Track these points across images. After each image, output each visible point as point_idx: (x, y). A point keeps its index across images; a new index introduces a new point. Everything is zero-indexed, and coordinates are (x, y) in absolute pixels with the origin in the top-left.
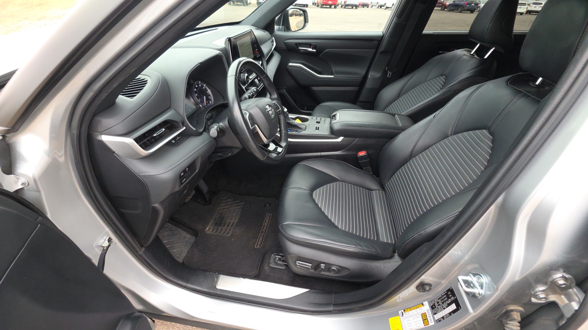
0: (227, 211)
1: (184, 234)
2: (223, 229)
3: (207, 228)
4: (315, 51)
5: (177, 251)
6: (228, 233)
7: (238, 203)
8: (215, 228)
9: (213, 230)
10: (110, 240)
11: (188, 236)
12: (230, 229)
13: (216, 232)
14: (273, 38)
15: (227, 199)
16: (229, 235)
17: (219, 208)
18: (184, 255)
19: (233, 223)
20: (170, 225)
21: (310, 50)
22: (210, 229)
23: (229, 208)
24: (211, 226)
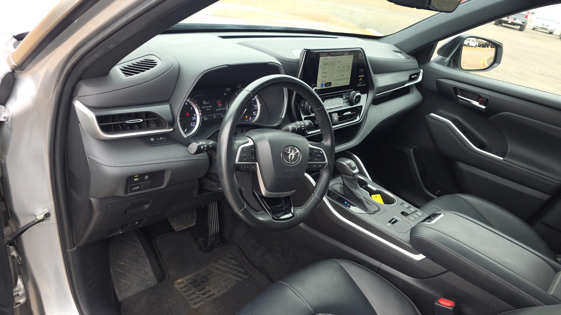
0: (220, 274)
1: (149, 269)
2: (195, 293)
3: (180, 281)
4: (484, 107)
5: (126, 283)
6: (195, 304)
7: (239, 272)
8: (187, 286)
9: (184, 287)
10: (47, 215)
11: (151, 274)
12: (202, 300)
13: (185, 292)
14: (422, 70)
15: (231, 258)
16: (195, 307)
17: (213, 264)
18: (129, 294)
19: (214, 294)
20: (141, 247)
21: (476, 104)
22: (182, 282)
23: (225, 272)
24: (187, 280)
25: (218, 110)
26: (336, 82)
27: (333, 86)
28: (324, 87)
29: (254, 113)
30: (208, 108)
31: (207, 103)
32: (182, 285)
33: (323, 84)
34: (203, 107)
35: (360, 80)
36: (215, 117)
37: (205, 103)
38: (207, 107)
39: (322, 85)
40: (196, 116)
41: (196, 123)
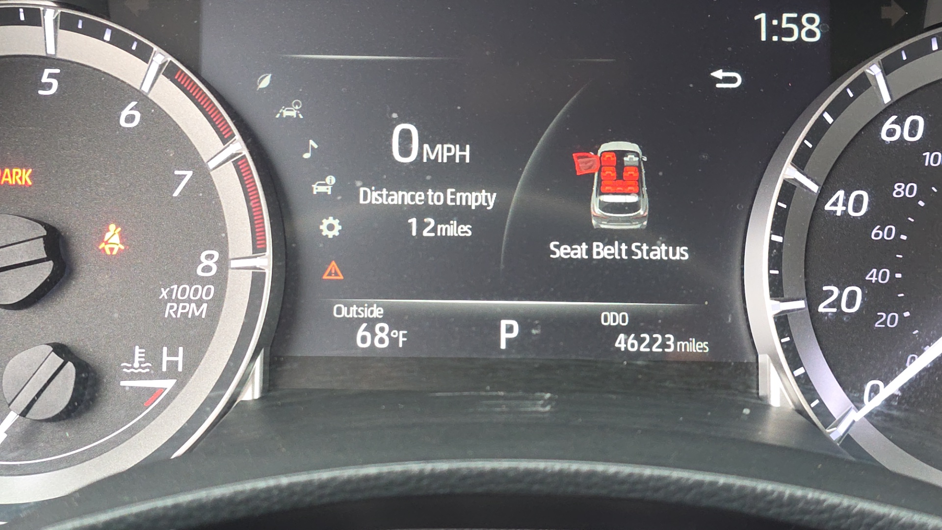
25: (580, 252)
30: (444, 214)
31: (443, 152)
38: (434, 197)
40: (220, 281)
41: (192, 365)
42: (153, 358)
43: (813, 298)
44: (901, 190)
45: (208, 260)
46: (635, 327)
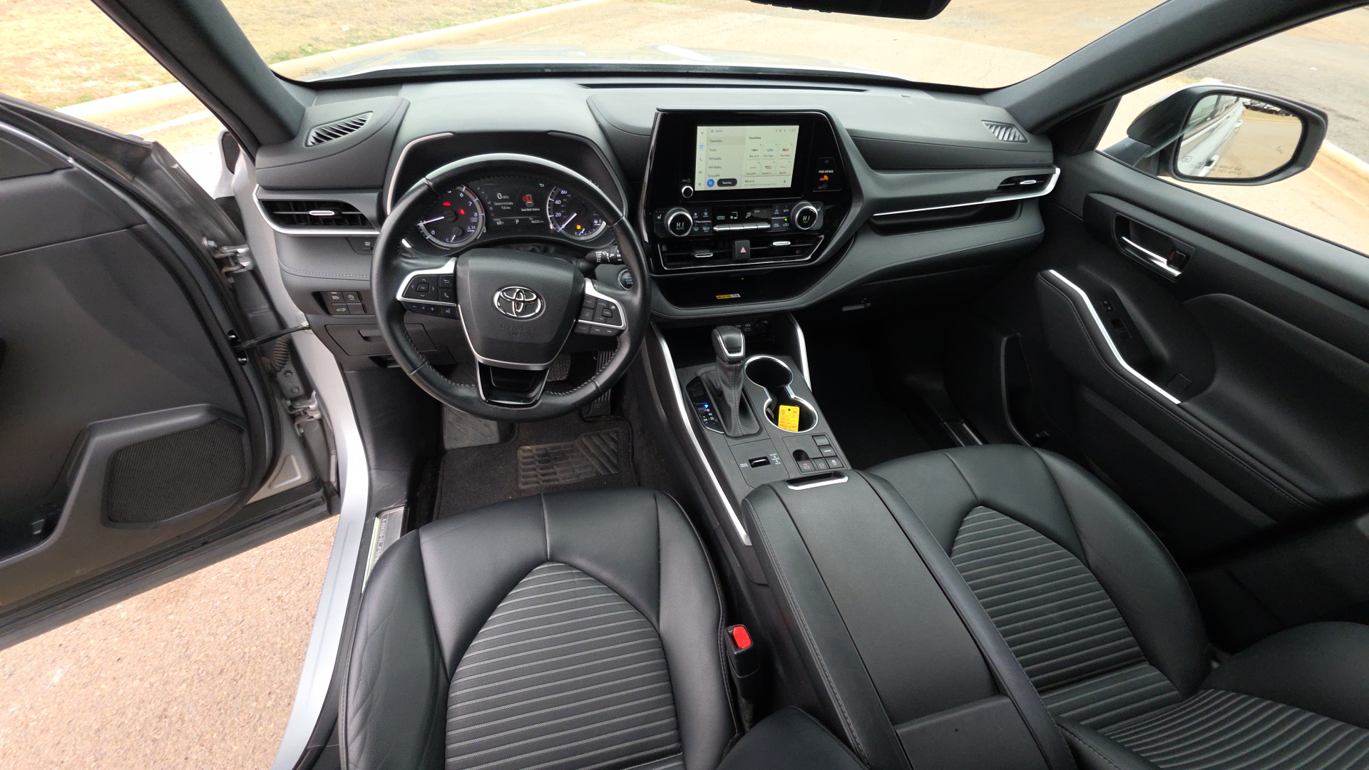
0: (583, 456)
2: (534, 470)
3: (528, 447)
4: (1177, 273)
6: (525, 483)
7: (609, 461)
8: (533, 457)
9: (528, 458)
12: (537, 482)
13: (525, 464)
14: (1058, 171)
15: (613, 440)
16: (522, 487)
17: (584, 440)
18: (460, 444)
19: (558, 480)
21: (1162, 262)
22: (531, 451)
23: (592, 455)
24: (537, 450)
25: (525, 210)
26: (748, 179)
27: (741, 185)
28: (716, 187)
29: (596, 222)
30: (506, 206)
31: (505, 197)
32: (529, 454)
33: (712, 181)
34: (496, 204)
35: (822, 179)
36: (517, 221)
37: (500, 196)
38: (505, 204)
39: (710, 182)
40: (478, 217)
41: (476, 228)
42: (471, 227)
43: (555, 215)
44: (565, 200)
45: (476, 214)
46: (534, 219)
